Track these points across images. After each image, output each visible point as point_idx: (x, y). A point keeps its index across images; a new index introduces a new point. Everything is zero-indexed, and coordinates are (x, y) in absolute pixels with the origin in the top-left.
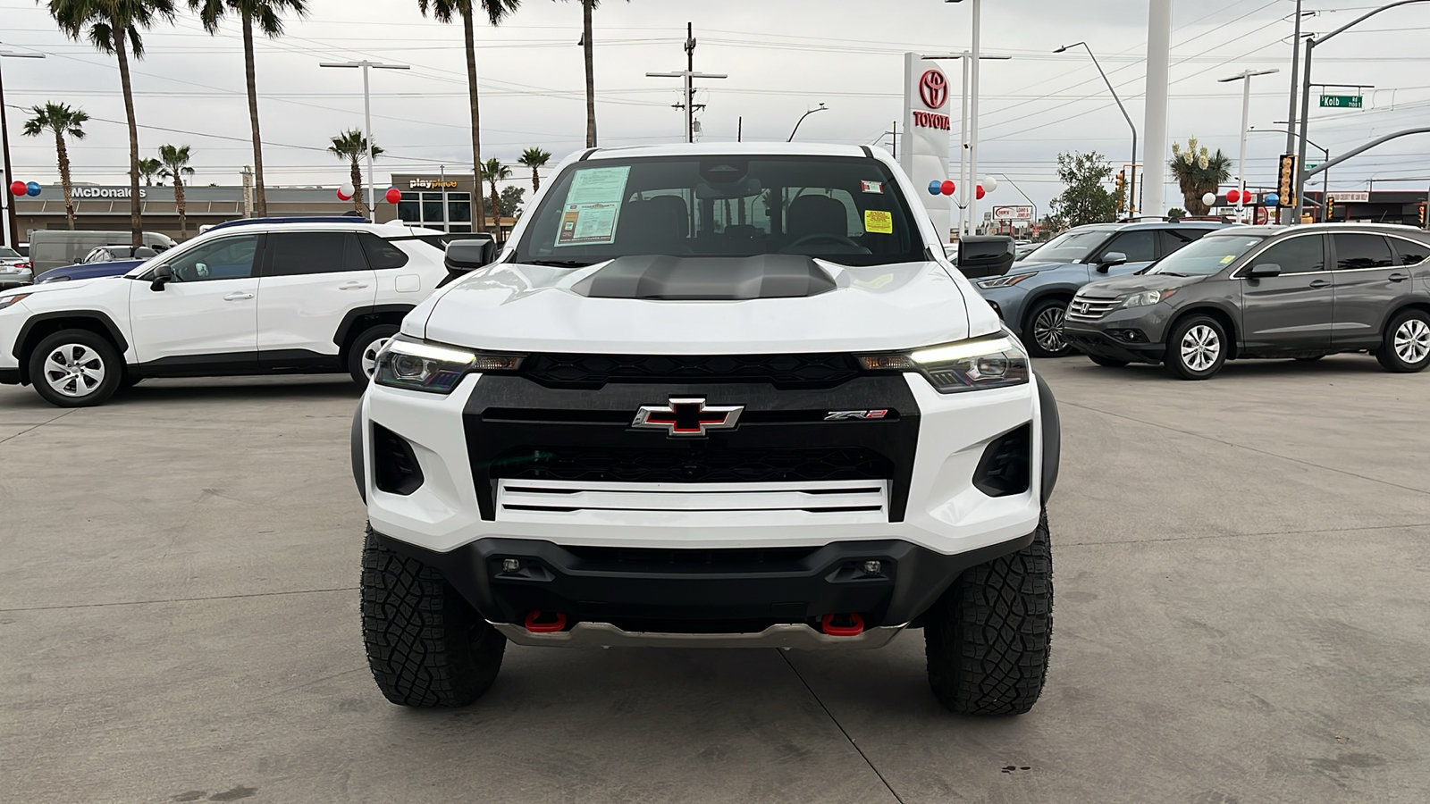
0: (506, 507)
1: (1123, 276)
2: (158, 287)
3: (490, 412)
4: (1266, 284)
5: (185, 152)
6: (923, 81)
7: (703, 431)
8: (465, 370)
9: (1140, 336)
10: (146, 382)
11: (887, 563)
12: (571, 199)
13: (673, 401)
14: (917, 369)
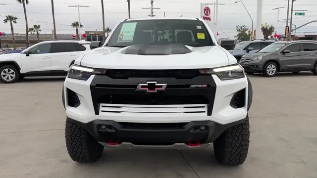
0: (102, 111)
1: (253, 53)
2: (28, 55)
3: (97, 85)
4: (287, 55)
5: (39, 26)
6: (205, 10)
7: (156, 91)
8: (91, 74)
9: (257, 67)
10: (26, 78)
11: (207, 127)
12: (122, 30)
13: (148, 82)
14: (215, 73)
